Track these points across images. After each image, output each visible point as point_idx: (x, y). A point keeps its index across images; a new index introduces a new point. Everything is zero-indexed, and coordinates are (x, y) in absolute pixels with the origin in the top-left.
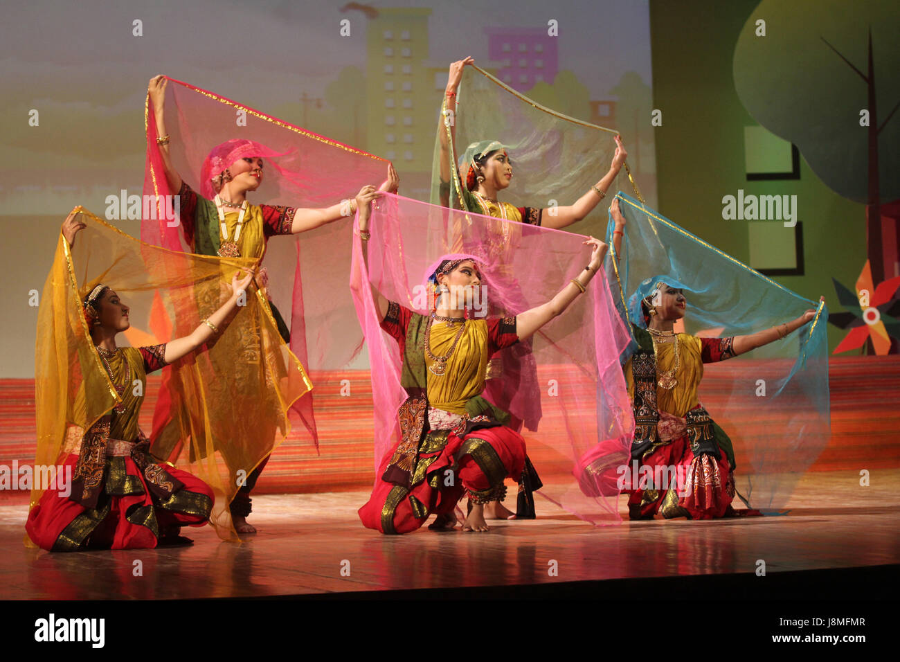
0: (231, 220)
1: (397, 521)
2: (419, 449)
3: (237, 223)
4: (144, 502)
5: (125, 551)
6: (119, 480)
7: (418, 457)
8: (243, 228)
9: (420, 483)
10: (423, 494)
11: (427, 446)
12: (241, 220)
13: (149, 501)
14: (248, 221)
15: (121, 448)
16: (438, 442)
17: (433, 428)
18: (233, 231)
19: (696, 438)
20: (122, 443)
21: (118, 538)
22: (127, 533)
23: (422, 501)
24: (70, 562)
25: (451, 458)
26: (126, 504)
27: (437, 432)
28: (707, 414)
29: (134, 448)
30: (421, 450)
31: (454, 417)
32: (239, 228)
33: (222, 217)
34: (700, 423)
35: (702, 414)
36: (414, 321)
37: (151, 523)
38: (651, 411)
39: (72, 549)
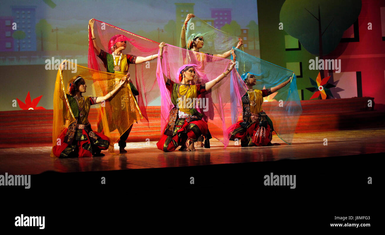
0: (117, 60)
1: (168, 149)
2: (175, 124)
3: (119, 60)
4: (88, 142)
5: (82, 158)
6: (80, 136)
7: (175, 126)
8: (121, 62)
9: (175, 135)
10: (176, 139)
11: (178, 123)
12: (120, 59)
13: (89, 142)
14: (122, 59)
15: (81, 127)
16: (181, 122)
17: (180, 117)
18: (118, 62)
19: (261, 121)
20: (81, 125)
21: (80, 153)
22: (83, 153)
23: (176, 141)
24: (65, 161)
25: (185, 128)
26: (82, 143)
27: (181, 119)
28: (265, 113)
29: (85, 126)
30: (176, 124)
31: (186, 114)
32: (119, 61)
33: (114, 59)
34: (263, 116)
35: (264, 113)
36: (175, 85)
37: (90, 149)
38: (249, 113)
39: (65, 157)
